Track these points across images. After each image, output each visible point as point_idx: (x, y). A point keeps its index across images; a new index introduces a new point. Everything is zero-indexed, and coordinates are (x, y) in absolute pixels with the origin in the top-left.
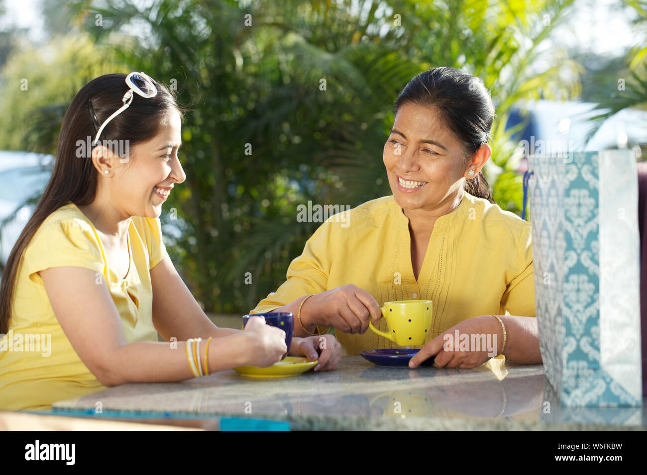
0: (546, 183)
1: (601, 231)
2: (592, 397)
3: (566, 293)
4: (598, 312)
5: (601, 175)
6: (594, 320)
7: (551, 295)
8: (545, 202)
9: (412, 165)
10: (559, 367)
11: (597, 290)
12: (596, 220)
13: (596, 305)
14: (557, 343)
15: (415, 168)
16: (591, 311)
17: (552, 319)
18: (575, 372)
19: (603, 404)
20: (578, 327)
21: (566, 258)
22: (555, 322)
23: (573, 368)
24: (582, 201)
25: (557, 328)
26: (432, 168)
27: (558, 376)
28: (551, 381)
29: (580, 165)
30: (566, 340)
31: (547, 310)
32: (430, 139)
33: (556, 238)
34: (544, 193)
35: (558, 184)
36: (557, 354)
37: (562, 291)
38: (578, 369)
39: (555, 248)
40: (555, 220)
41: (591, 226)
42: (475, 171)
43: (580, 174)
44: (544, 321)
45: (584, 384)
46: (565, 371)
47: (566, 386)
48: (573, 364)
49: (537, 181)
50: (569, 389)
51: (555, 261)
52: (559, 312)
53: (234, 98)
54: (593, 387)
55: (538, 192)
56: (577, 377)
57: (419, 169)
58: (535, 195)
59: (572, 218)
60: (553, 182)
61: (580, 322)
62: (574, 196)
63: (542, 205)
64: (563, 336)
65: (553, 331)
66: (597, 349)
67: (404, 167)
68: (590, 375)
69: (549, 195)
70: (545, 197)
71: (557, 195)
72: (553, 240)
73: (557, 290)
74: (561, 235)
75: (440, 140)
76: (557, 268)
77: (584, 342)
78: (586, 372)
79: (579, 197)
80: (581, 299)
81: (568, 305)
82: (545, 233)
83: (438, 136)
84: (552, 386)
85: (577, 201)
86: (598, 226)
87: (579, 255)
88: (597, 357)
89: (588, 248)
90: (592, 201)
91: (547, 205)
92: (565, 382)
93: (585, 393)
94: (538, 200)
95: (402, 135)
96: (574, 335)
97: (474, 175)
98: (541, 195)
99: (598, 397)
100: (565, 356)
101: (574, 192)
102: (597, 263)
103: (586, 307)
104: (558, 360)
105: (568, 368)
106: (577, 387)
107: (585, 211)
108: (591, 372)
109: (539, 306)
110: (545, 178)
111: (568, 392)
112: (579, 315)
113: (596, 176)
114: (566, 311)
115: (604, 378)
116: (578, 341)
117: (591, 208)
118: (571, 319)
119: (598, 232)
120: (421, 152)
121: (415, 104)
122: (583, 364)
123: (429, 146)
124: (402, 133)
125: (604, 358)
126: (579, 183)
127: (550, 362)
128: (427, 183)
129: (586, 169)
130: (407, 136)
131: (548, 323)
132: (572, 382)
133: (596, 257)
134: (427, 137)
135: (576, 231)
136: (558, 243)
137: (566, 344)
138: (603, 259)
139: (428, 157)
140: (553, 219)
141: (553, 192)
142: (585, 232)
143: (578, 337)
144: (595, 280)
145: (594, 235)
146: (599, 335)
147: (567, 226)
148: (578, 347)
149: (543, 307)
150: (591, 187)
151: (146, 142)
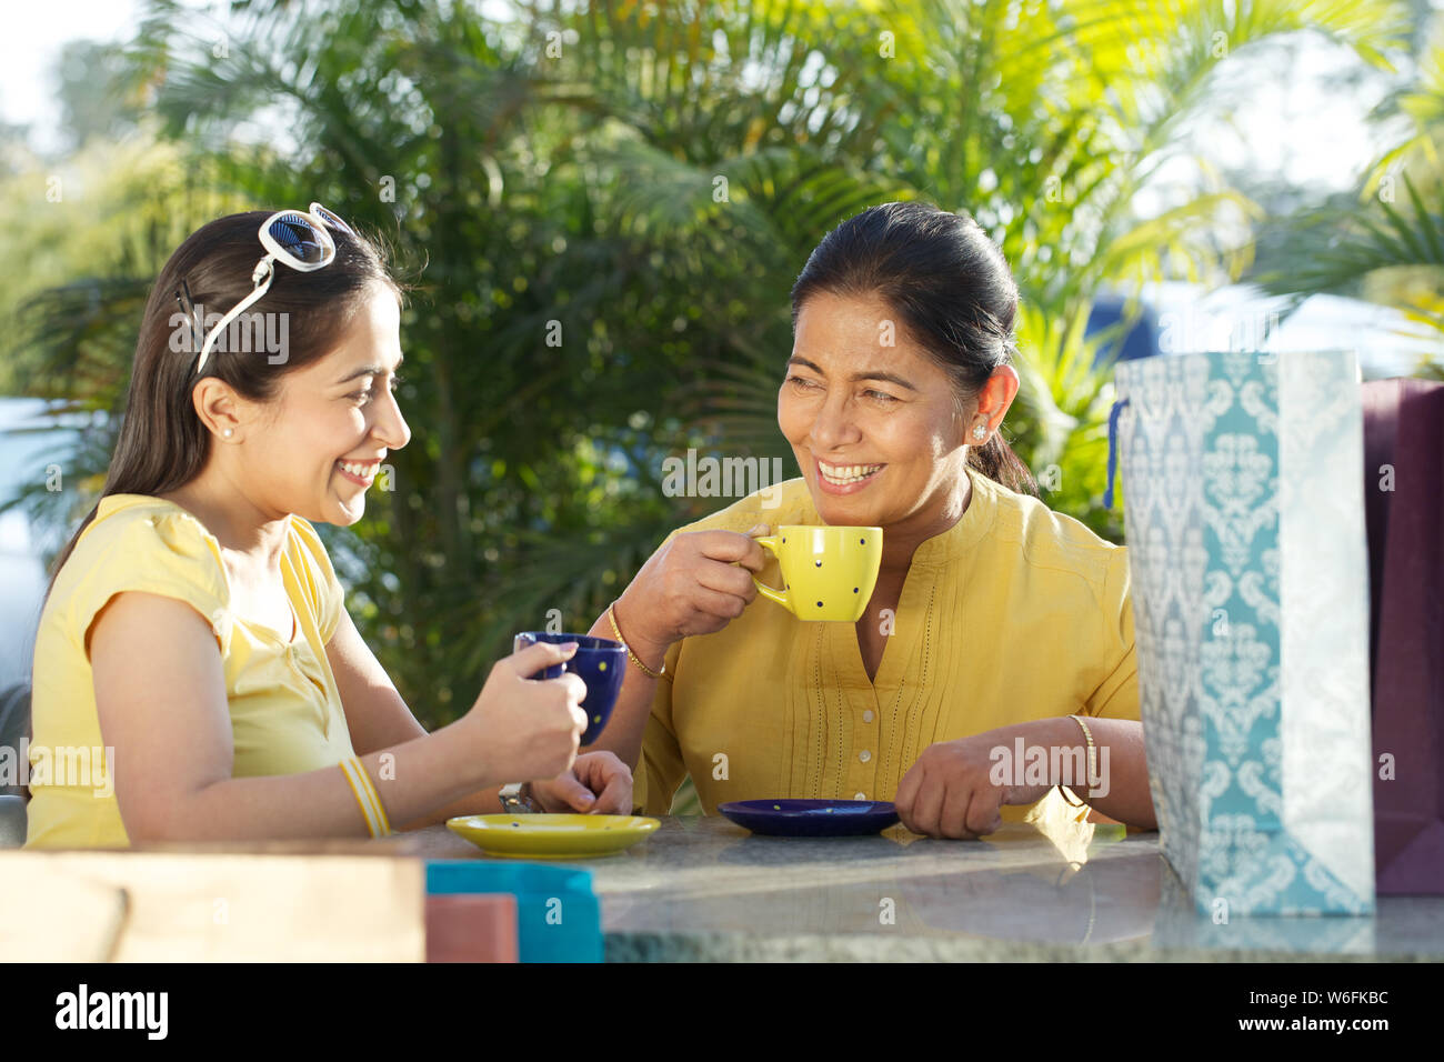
0: (1157, 423)
1: (1285, 528)
2: (1263, 895)
3: (1207, 664)
4: (1278, 705)
5: (1283, 404)
6: (1269, 725)
7: (1173, 671)
8: (1156, 466)
9: (843, 430)
10: (1191, 828)
11: (1275, 659)
12: (1272, 502)
13: (1272, 691)
14: (1187, 777)
15: (849, 438)
16: (1262, 703)
17: (1176, 723)
18: (1227, 840)
19: (1288, 910)
20: (1233, 739)
21: (1207, 588)
22: (1183, 731)
23: (1222, 831)
24: (1242, 462)
25: (1187, 742)
26: (888, 430)
27: (1190, 848)
28: (1176, 864)
29: (1237, 382)
30: (1208, 768)
31: (1163, 706)
32: (875, 369)
33: (1184, 543)
34: (1155, 444)
35: (1187, 422)
36: (1187, 800)
37: (1198, 661)
38: (1233, 833)
39: (1181, 565)
40: (1182, 504)
41: (1262, 515)
42: (989, 427)
43: (1237, 401)
44: (1157, 730)
45: (1247, 866)
46: (1205, 838)
47: (1206, 869)
48: (1223, 821)
49: (1139, 421)
50: (1215, 878)
51: (1181, 595)
52: (1192, 707)
53: (484, 266)
54: (1267, 872)
55: (1139, 444)
56: (1232, 849)
57: (860, 439)
58: (1133, 452)
59: (1221, 498)
60: (1176, 419)
61: (1239, 727)
62: (1226, 450)
63: (1150, 472)
64: (1199, 759)
65: (1178, 750)
66: (1276, 787)
67: (826, 437)
68: (1260, 847)
69: (1166, 450)
70: (1156, 456)
71: (1186, 449)
72: (1176, 548)
73: (1187, 659)
74: (1195, 536)
75: (899, 370)
76: (1185, 608)
77: (1247, 772)
78: (1252, 840)
79: (1236, 453)
80: (1241, 679)
81: (1211, 691)
82: (1156, 535)
83: (893, 362)
84: (1177, 875)
85: (1231, 461)
86: (1277, 515)
87: (1235, 580)
88: (1274, 807)
89: (1255, 564)
90: (1265, 461)
91: (1162, 472)
92: (1205, 862)
93: (1249, 885)
94: (1140, 461)
95: (812, 366)
96: (1224, 758)
97: (986, 435)
98: (1147, 450)
99: (1279, 895)
100: (1204, 803)
101: (1225, 440)
102: (1275, 598)
103: (1251, 696)
104: (1188, 812)
105: (1211, 830)
106: (1230, 872)
107: (1248, 483)
108: (1263, 838)
109: (1146, 699)
110: (1157, 412)
111: (1211, 885)
112: (1235, 713)
113: (1273, 406)
114: (1207, 705)
115: (1290, 853)
116: (1234, 770)
117: (1263, 476)
118: (1219, 721)
119: (1276, 530)
120: (858, 399)
121: (834, 296)
122: (1246, 821)
123: (875, 384)
124: (814, 362)
125: (1291, 808)
126: (1234, 421)
127: (1172, 820)
128: (882, 465)
129: (1250, 389)
130: (823, 368)
131: (1166, 735)
132: (1220, 862)
133: (1272, 586)
134: (869, 366)
135: (1230, 526)
136: (1188, 554)
137: (1207, 778)
138: (1287, 589)
139: (875, 407)
140: (1176, 502)
141: (1176, 442)
142: (1249, 531)
143: (1233, 761)
144: (1270, 635)
145: (1268, 537)
146: (1279, 757)
147: (1210, 515)
148: (1234, 782)
149: (1155, 699)
150: (1263, 431)
151: (310, 367)
